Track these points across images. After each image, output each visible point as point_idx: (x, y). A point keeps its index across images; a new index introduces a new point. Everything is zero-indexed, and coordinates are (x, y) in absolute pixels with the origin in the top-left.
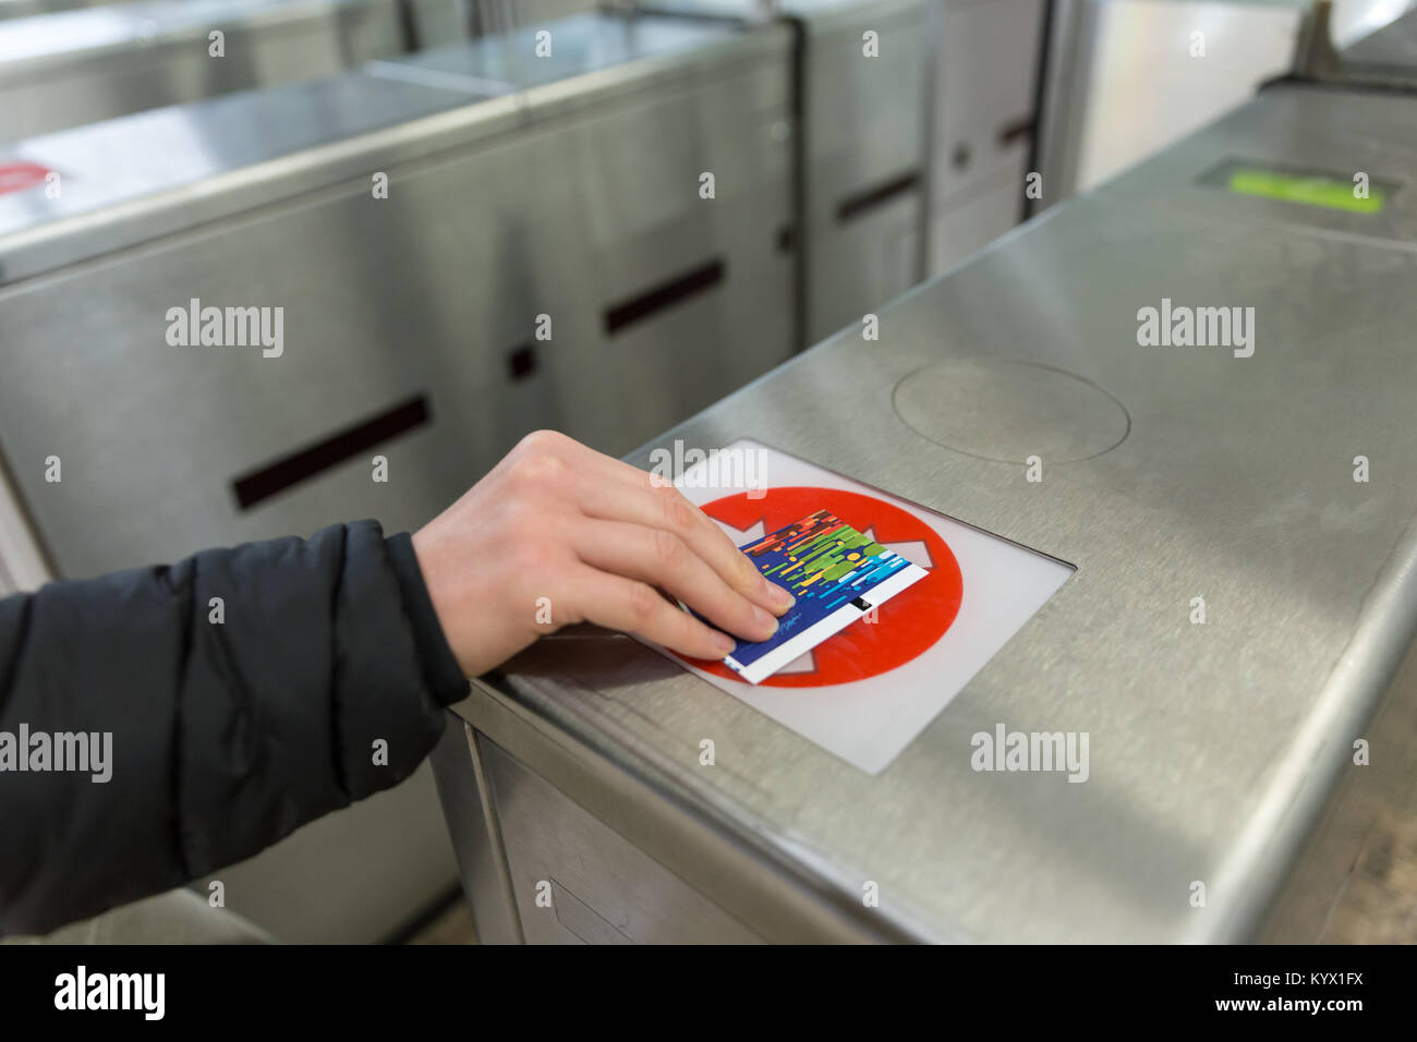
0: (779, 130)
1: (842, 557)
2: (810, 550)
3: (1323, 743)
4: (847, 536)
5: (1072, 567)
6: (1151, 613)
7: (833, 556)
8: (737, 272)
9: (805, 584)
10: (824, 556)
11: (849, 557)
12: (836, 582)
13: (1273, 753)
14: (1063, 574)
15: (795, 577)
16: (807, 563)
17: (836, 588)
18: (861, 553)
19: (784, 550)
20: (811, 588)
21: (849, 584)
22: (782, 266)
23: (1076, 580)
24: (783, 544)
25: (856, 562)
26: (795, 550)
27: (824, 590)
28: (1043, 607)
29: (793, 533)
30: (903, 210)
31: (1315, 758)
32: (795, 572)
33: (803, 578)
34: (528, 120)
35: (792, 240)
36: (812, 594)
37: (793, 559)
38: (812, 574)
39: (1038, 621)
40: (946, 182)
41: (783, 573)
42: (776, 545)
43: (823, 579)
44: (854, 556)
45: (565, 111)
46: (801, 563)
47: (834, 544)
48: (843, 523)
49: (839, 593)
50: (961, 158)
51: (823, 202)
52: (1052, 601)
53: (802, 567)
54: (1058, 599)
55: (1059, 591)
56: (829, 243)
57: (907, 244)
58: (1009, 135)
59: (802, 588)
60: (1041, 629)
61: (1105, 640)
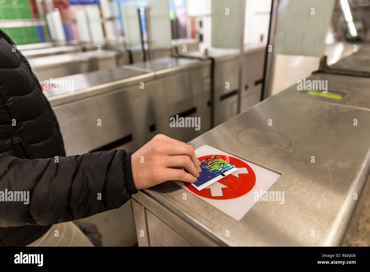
0: (208, 81)
1: (220, 165)
2: (213, 163)
3: (344, 217)
4: (221, 161)
5: (281, 174)
6: (300, 185)
7: (217, 165)
8: (199, 110)
9: (211, 170)
10: (215, 165)
11: (221, 165)
12: (218, 170)
13: (332, 219)
14: (279, 176)
15: (209, 169)
16: (212, 166)
17: (218, 171)
18: (224, 164)
19: (207, 163)
20: (212, 171)
21: (221, 171)
22: (208, 109)
23: (282, 177)
24: (207, 161)
25: (222, 166)
26: (209, 163)
27: (215, 172)
28: (275, 183)
29: (209, 159)
30: (234, 98)
31: (343, 220)
32: (209, 168)
33: (211, 169)
34: (156, 78)
35: (211, 104)
36: (213, 172)
37: (209, 165)
38: (213, 168)
39: (274, 186)
40: (244, 93)
41: (207, 168)
42: (205, 162)
43: (215, 169)
44: (222, 165)
45: (164, 76)
46: (211, 166)
47: (218, 162)
48: (220, 158)
49: (218, 172)
50: (247, 87)
51: (217, 97)
52: (277, 182)
53: (211, 167)
54: (278, 181)
55: (278, 179)
56: (218, 104)
57: (235, 105)
58: (257, 83)
59: (210, 171)
60: (275, 188)
61: (290, 191)
